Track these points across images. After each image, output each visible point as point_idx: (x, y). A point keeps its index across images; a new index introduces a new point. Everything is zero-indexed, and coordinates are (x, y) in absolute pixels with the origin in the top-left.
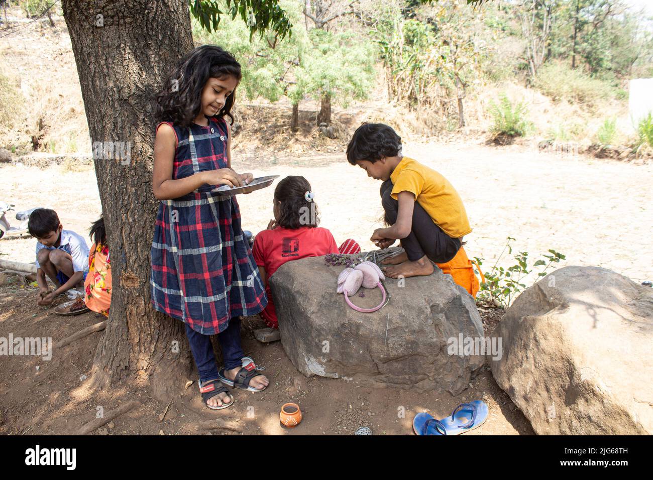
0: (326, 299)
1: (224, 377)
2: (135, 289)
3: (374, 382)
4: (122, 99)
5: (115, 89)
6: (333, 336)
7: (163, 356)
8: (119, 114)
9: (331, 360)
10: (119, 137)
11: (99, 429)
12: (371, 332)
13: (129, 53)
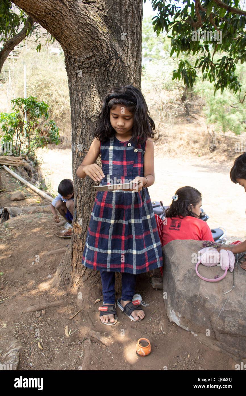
0: (190, 273)
1: (120, 303)
2: (79, 234)
3: (212, 344)
4: (87, 118)
5: (84, 112)
6: (188, 301)
7: (88, 279)
8: (85, 127)
9: (184, 317)
10: (83, 141)
11: (37, 312)
12: (213, 308)
13: (95, 90)
